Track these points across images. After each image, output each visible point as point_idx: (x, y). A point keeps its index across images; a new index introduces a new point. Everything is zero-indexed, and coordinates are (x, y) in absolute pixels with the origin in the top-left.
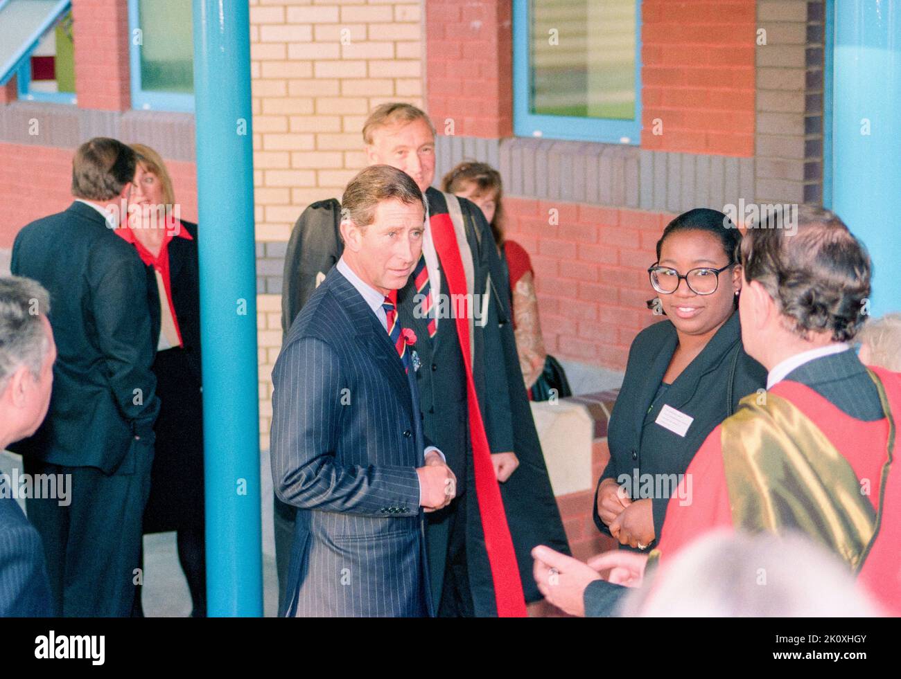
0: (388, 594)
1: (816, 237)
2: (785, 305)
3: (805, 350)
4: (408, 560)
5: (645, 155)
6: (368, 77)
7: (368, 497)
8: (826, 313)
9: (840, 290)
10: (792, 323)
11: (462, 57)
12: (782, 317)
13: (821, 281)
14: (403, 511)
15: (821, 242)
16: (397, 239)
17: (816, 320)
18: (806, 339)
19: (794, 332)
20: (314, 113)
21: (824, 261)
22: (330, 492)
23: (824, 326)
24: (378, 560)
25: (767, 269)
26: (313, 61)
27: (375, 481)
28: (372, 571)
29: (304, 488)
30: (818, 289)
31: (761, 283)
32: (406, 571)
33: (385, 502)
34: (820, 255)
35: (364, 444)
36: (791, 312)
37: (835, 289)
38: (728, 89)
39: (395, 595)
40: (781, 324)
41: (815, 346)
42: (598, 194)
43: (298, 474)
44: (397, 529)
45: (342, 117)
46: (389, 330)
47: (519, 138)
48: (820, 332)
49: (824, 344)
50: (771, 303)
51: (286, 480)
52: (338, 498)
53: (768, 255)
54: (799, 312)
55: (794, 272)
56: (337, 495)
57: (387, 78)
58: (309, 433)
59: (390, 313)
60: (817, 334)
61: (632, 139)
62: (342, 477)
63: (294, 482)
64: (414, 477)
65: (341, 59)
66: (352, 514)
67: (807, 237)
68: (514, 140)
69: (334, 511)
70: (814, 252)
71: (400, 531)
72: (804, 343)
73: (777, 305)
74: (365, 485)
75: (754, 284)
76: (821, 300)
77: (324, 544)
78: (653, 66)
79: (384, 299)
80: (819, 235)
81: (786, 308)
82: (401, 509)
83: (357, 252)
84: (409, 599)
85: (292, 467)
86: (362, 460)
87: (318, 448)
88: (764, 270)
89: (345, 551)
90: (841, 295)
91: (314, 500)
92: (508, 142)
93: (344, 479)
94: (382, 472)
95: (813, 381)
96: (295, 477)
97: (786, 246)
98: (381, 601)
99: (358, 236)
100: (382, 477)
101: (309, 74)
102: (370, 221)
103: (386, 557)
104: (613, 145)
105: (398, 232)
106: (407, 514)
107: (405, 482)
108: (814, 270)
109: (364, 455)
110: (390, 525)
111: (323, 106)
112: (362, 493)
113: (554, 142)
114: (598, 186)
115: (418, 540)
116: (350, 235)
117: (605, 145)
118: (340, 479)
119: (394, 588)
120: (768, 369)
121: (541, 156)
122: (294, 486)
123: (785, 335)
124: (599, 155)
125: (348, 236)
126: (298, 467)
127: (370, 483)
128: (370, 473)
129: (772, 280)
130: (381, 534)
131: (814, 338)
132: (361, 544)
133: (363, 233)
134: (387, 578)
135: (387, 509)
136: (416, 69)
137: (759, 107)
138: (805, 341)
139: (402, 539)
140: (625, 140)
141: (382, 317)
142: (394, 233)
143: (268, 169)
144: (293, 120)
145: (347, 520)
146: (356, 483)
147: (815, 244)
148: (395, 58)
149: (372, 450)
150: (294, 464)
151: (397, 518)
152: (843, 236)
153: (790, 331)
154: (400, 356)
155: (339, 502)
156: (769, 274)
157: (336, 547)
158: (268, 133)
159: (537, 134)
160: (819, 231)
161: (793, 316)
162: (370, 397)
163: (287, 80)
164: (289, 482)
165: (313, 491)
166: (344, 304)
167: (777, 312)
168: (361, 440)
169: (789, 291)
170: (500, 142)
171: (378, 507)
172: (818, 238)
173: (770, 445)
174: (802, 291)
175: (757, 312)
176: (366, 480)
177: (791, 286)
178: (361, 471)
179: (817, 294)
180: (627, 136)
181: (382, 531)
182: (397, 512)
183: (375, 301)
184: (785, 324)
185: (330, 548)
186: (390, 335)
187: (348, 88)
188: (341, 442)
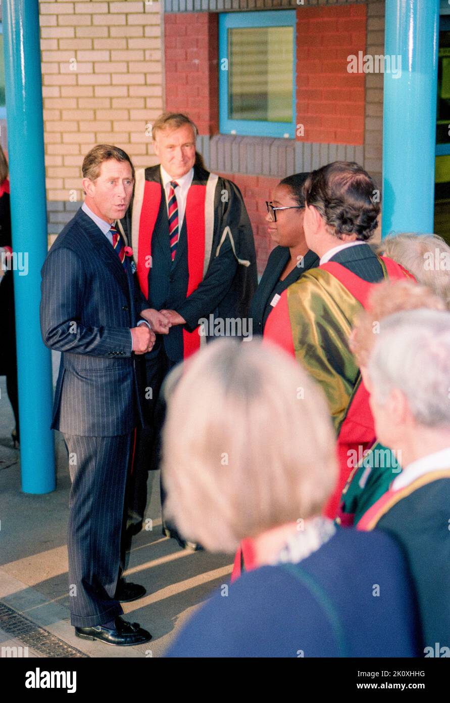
0: (112, 405)
1: (347, 179)
2: (328, 219)
3: (340, 245)
4: (125, 384)
5: (298, 144)
6: (129, 96)
7: (99, 346)
8: (352, 224)
9: (361, 210)
10: (333, 229)
11: (187, 83)
12: (327, 226)
13: (349, 205)
14: (122, 354)
15: (350, 181)
16: (116, 185)
17: (347, 227)
18: (341, 239)
19: (333, 234)
20: (95, 119)
21: (352, 192)
22: (76, 341)
23: (351, 231)
24: (106, 383)
25: (319, 198)
26: (94, 86)
27: (104, 335)
28: (102, 390)
29: (60, 339)
30: (347, 210)
31: (315, 207)
32: (124, 390)
33: (110, 348)
34: (349, 189)
35: (97, 315)
36: (332, 223)
37: (358, 209)
38: (347, 102)
39: (117, 407)
40: (327, 230)
41: (346, 243)
42: (270, 169)
43: (57, 330)
44: (118, 366)
45: (112, 122)
46: (114, 245)
47: (222, 135)
48: (349, 235)
49: (352, 241)
50: (321, 219)
51: (49, 334)
52: (81, 345)
53: (320, 190)
54: (337, 223)
55: (334, 200)
56: (80, 343)
57: (141, 97)
58: (63, 305)
59: (114, 235)
60: (347, 236)
61: (290, 135)
62: (84, 332)
63: (54, 335)
64: (129, 333)
65: (111, 85)
66: (89, 355)
67: (342, 179)
68: (218, 136)
69: (79, 353)
70: (346, 187)
71: (120, 367)
72: (340, 241)
73: (324, 220)
74: (98, 338)
75: (311, 207)
76: (349, 216)
77: (74, 375)
78: (304, 88)
79: (110, 227)
80: (349, 178)
81: (329, 222)
82: (120, 353)
83: (93, 198)
84: (126, 408)
85: (52, 326)
86: (96, 322)
87: (68, 314)
88: (317, 199)
89: (86, 378)
90: (361, 214)
91: (67, 346)
92: (215, 138)
93: (86, 333)
94: (109, 330)
95: (343, 261)
96: (55, 332)
97: (330, 184)
98: (108, 409)
99: (93, 187)
100: (109, 333)
101: (91, 94)
102: (98, 176)
103: (111, 382)
104: (279, 139)
105: (116, 180)
106: (124, 355)
107: (123, 336)
108: (345, 198)
109: (98, 319)
110: (114, 363)
111: (100, 115)
112: (96, 342)
113: (243, 137)
114: (270, 164)
115: (132, 373)
116: (88, 188)
117: (275, 139)
118: (83, 334)
119: (116, 400)
120: (320, 257)
121: (235, 147)
122: (55, 337)
123: (329, 237)
124: (271, 145)
125: (87, 188)
126: (56, 326)
127: (101, 337)
128: (101, 330)
129: (321, 204)
130: (107, 369)
131: (345, 238)
132: (96, 374)
133: (95, 183)
134: (112, 394)
135: (111, 353)
136: (158, 91)
137: (367, 114)
138: (340, 240)
139: (121, 371)
140: (286, 136)
141: (110, 238)
142: (114, 181)
143: (66, 155)
144: (81, 124)
145: (87, 360)
146: (92, 336)
147: (346, 183)
148: (146, 84)
149: (102, 318)
150: (53, 324)
151: (119, 358)
152: (364, 178)
153: (331, 234)
154: (121, 261)
155: (82, 348)
156: (319, 201)
157: (80, 376)
158: (66, 132)
159: (233, 132)
160: (350, 175)
161: (333, 225)
162: (100, 283)
163: (77, 98)
164: (51, 335)
165: (66, 340)
166: (85, 230)
167: (325, 224)
168: (96, 311)
169: (331, 211)
170: (211, 138)
171: (106, 352)
172: (348, 180)
173: (316, 298)
174: (338, 211)
175: (313, 224)
176: (98, 335)
177: (332, 208)
178: (96, 329)
179: (347, 212)
180: (287, 133)
181: (108, 367)
182: (118, 354)
183: (105, 228)
184: (329, 230)
185: (77, 378)
186: (115, 248)
187: (116, 103)
188: (84, 313)
